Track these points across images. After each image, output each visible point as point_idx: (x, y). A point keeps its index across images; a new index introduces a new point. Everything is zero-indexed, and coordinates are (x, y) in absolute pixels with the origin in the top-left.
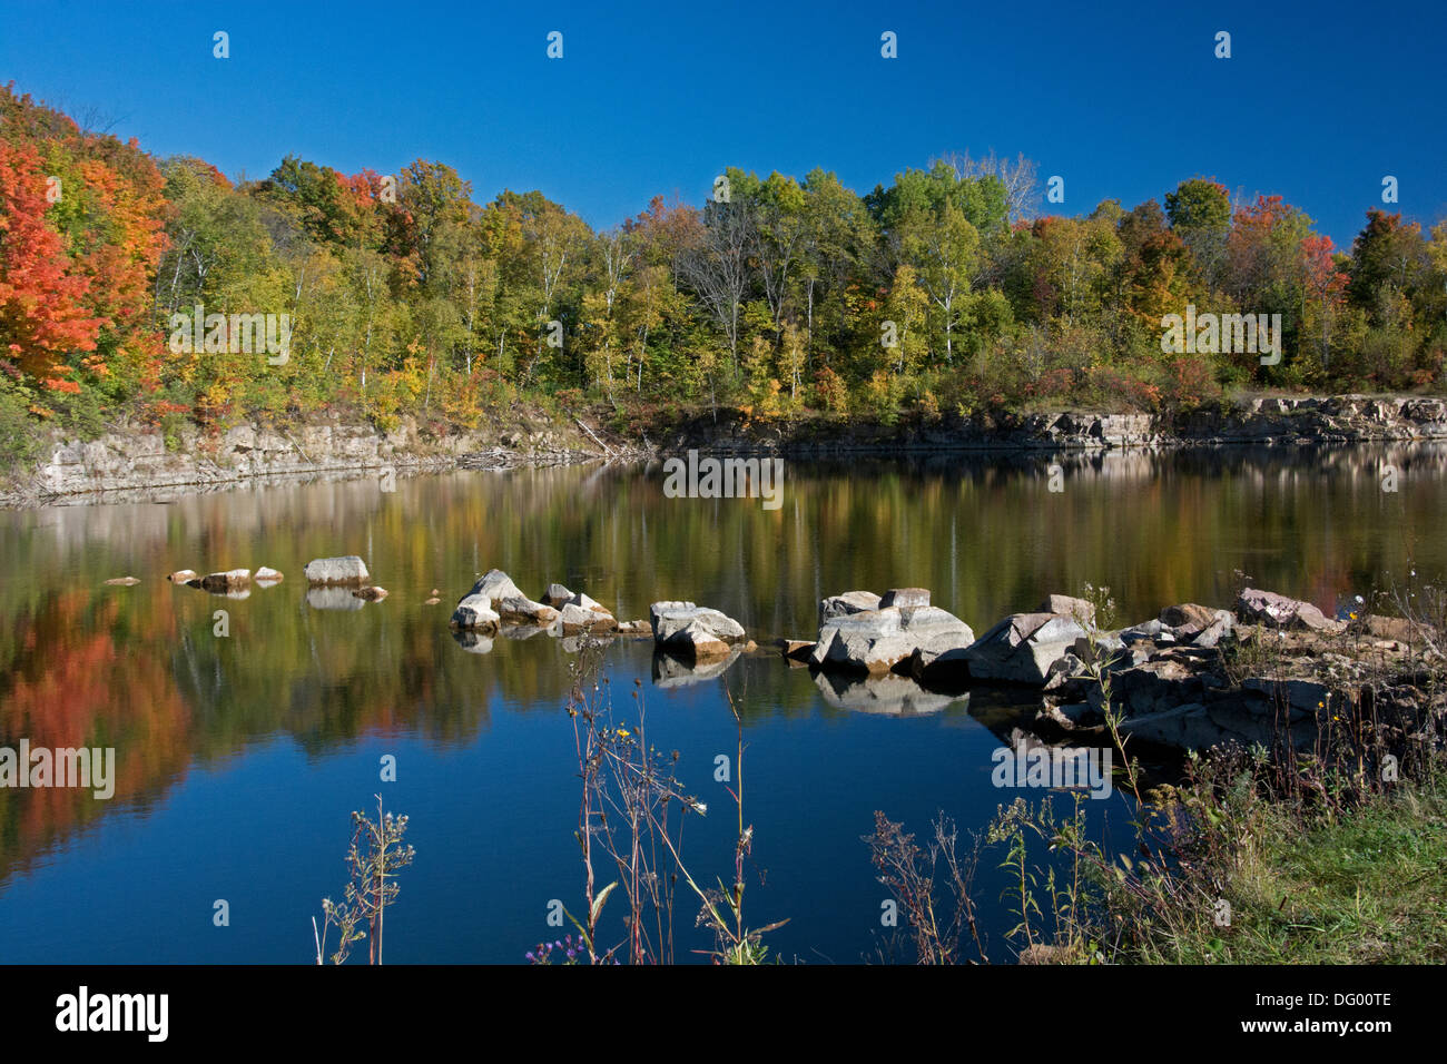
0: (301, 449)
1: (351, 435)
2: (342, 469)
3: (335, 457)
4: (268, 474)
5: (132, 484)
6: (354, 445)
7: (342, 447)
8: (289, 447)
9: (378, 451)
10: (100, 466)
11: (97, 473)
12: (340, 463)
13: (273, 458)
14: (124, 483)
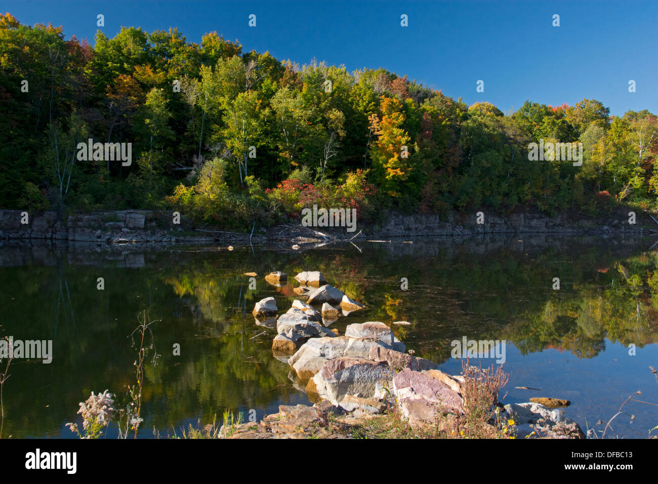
0: (509, 223)
1: (533, 218)
2: (528, 232)
3: (525, 227)
4: (492, 233)
5: (423, 234)
6: (534, 223)
7: (529, 223)
8: (503, 222)
9: (546, 225)
10: (410, 226)
11: (409, 229)
12: (527, 230)
13: (495, 226)
14: (420, 233)
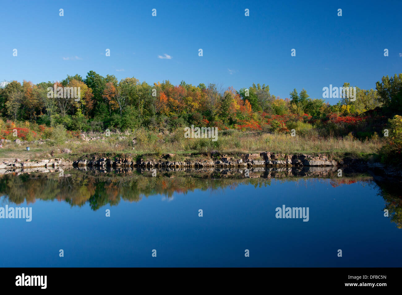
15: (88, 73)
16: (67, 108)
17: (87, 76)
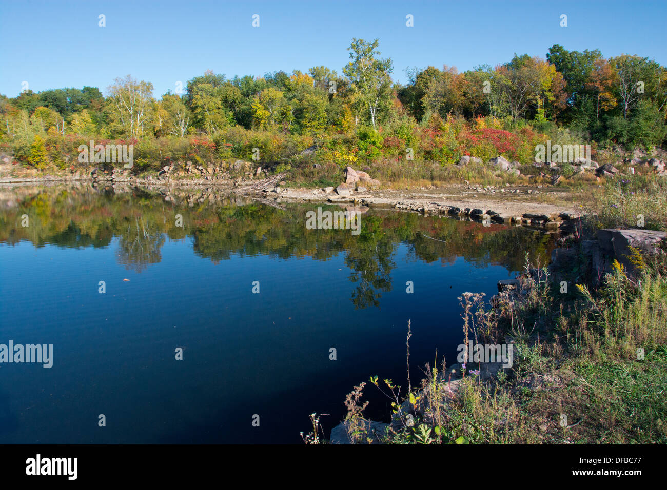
15: (550, 49)
16: (521, 107)
17: (548, 55)
